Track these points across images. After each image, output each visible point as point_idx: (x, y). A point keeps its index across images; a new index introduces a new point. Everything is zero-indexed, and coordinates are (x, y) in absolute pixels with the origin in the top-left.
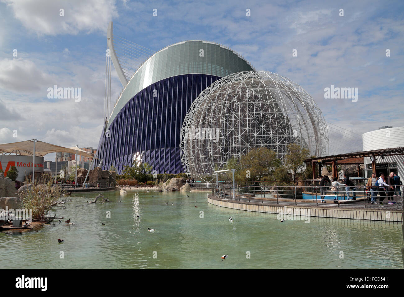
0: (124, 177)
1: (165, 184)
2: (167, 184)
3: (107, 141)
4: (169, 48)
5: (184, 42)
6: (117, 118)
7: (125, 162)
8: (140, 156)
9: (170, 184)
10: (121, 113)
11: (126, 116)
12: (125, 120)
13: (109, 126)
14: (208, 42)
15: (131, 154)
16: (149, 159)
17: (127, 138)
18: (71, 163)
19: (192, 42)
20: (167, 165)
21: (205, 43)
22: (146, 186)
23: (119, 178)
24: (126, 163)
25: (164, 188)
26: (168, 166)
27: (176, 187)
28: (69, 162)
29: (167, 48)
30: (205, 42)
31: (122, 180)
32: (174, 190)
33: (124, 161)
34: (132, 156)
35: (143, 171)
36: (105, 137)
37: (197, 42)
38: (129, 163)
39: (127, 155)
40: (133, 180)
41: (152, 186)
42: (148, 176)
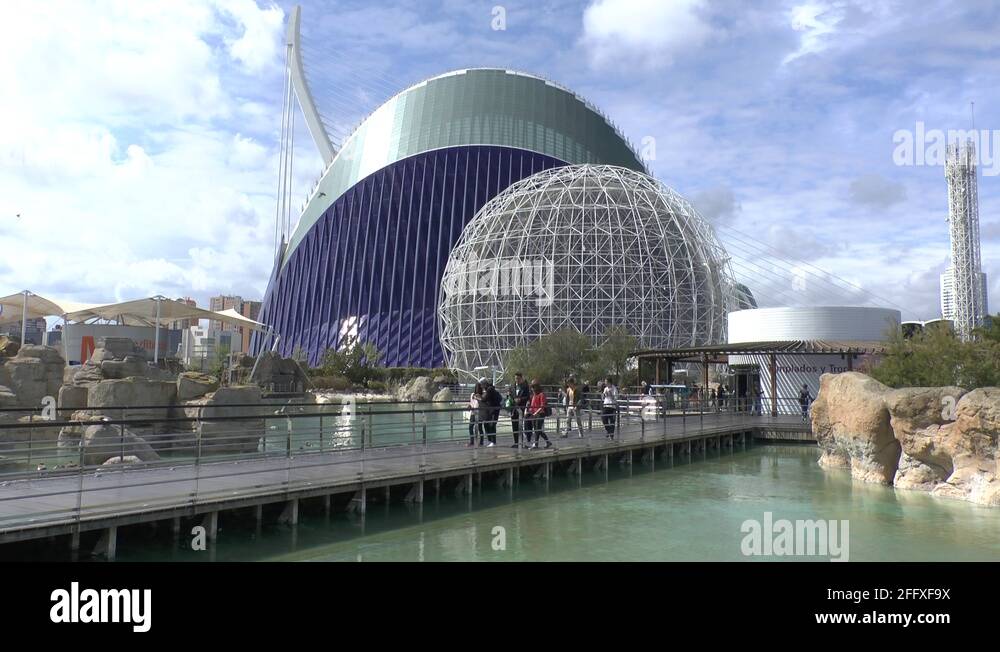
0: (321, 373)
1: (404, 388)
2: (408, 388)
3: (284, 291)
4: (429, 83)
5: (464, 72)
6: (307, 237)
7: (324, 339)
8: (356, 326)
9: (415, 388)
10: (316, 227)
11: (328, 235)
12: (325, 244)
13: (290, 254)
14: (519, 74)
15: (337, 322)
16: (376, 333)
17: (328, 284)
18: (190, 332)
19: (482, 71)
20: (416, 347)
21: (513, 76)
22: (367, 392)
23: (311, 373)
24: (325, 342)
25: (401, 396)
26: (419, 351)
27: (425, 394)
28: (185, 333)
29: (424, 83)
30: (513, 73)
31: (318, 379)
32: (422, 401)
33: (321, 336)
34: (340, 327)
35: (363, 361)
36: (279, 279)
37: (492, 71)
38: (332, 341)
39: (327, 324)
40: (341, 379)
41: (381, 393)
42: (372, 370)
